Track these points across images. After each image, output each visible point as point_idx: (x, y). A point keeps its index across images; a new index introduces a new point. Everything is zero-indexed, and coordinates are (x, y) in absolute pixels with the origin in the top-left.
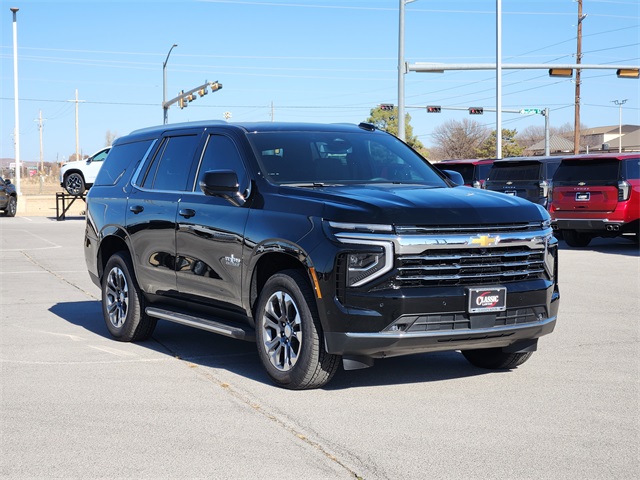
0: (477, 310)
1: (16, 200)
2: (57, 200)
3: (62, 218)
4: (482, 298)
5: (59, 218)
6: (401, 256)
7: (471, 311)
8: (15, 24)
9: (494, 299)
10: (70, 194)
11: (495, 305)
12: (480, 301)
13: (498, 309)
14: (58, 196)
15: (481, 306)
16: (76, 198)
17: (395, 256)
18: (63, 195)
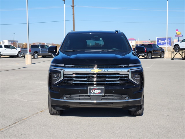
0: (92, 94)
1: (164, 54)
2: (172, 53)
3: (173, 59)
4: (94, 90)
5: (172, 59)
6: (66, 74)
7: (89, 94)
8: (168, 2)
9: (99, 91)
10: (176, 52)
11: (99, 93)
12: (93, 91)
13: (101, 95)
14: (172, 52)
15: (93, 93)
16: (177, 53)
17: (64, 74)
18: (174, 52)
